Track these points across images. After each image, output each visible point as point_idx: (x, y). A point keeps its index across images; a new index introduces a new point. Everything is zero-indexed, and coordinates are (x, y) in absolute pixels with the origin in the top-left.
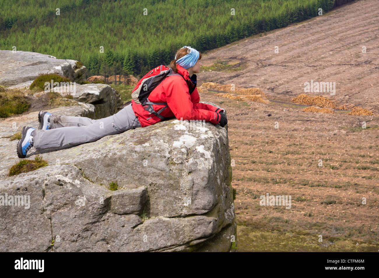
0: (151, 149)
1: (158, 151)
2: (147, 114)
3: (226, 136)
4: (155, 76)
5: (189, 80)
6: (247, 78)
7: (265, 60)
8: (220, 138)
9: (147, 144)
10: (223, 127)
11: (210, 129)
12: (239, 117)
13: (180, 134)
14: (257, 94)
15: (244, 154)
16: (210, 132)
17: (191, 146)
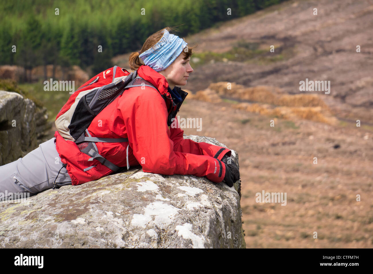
0: (88, 230)
1: (102, 234)
2: (86, 159)
3: (236, 204)
4: (103, 87)
5: (168, 94)
6: (295, 76)
7: (330, 42)
8: (224, 210)
9: (80, 220)
10: (231, 186)
11: (206, 191)
12: (279, 149)
13: (146, 200)
14: (314, 106)
15: (288, 219)
16: (204, 197)
17: (167, 225)
